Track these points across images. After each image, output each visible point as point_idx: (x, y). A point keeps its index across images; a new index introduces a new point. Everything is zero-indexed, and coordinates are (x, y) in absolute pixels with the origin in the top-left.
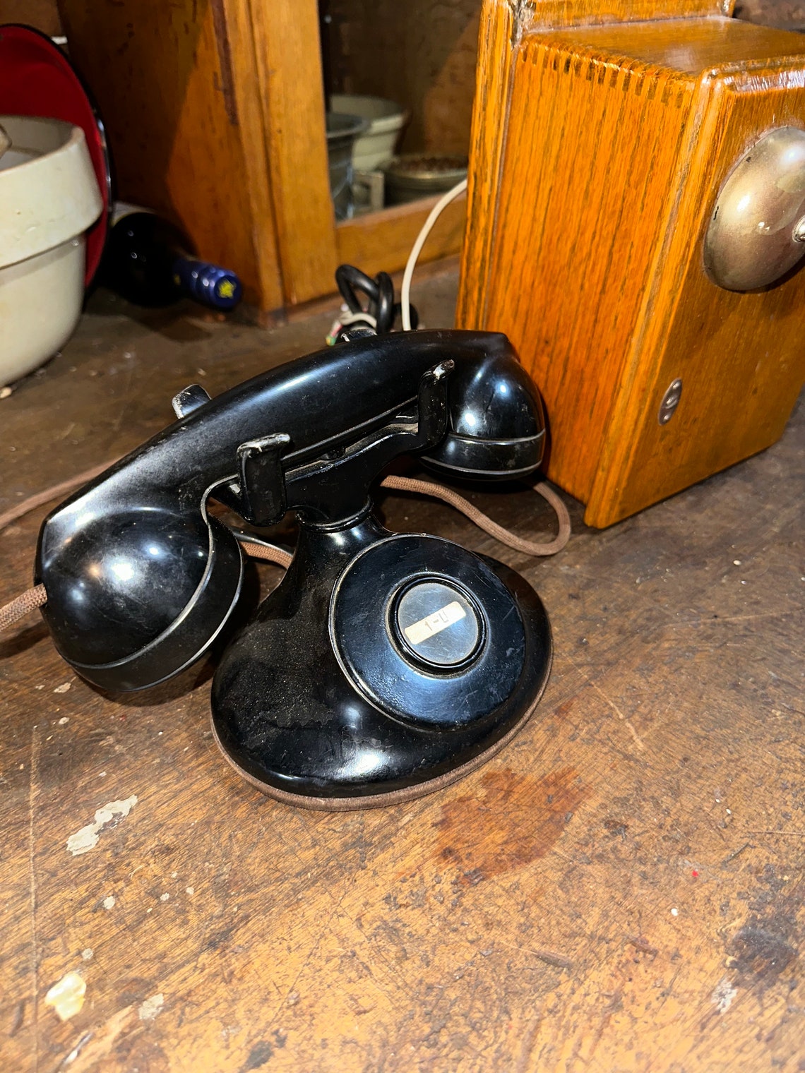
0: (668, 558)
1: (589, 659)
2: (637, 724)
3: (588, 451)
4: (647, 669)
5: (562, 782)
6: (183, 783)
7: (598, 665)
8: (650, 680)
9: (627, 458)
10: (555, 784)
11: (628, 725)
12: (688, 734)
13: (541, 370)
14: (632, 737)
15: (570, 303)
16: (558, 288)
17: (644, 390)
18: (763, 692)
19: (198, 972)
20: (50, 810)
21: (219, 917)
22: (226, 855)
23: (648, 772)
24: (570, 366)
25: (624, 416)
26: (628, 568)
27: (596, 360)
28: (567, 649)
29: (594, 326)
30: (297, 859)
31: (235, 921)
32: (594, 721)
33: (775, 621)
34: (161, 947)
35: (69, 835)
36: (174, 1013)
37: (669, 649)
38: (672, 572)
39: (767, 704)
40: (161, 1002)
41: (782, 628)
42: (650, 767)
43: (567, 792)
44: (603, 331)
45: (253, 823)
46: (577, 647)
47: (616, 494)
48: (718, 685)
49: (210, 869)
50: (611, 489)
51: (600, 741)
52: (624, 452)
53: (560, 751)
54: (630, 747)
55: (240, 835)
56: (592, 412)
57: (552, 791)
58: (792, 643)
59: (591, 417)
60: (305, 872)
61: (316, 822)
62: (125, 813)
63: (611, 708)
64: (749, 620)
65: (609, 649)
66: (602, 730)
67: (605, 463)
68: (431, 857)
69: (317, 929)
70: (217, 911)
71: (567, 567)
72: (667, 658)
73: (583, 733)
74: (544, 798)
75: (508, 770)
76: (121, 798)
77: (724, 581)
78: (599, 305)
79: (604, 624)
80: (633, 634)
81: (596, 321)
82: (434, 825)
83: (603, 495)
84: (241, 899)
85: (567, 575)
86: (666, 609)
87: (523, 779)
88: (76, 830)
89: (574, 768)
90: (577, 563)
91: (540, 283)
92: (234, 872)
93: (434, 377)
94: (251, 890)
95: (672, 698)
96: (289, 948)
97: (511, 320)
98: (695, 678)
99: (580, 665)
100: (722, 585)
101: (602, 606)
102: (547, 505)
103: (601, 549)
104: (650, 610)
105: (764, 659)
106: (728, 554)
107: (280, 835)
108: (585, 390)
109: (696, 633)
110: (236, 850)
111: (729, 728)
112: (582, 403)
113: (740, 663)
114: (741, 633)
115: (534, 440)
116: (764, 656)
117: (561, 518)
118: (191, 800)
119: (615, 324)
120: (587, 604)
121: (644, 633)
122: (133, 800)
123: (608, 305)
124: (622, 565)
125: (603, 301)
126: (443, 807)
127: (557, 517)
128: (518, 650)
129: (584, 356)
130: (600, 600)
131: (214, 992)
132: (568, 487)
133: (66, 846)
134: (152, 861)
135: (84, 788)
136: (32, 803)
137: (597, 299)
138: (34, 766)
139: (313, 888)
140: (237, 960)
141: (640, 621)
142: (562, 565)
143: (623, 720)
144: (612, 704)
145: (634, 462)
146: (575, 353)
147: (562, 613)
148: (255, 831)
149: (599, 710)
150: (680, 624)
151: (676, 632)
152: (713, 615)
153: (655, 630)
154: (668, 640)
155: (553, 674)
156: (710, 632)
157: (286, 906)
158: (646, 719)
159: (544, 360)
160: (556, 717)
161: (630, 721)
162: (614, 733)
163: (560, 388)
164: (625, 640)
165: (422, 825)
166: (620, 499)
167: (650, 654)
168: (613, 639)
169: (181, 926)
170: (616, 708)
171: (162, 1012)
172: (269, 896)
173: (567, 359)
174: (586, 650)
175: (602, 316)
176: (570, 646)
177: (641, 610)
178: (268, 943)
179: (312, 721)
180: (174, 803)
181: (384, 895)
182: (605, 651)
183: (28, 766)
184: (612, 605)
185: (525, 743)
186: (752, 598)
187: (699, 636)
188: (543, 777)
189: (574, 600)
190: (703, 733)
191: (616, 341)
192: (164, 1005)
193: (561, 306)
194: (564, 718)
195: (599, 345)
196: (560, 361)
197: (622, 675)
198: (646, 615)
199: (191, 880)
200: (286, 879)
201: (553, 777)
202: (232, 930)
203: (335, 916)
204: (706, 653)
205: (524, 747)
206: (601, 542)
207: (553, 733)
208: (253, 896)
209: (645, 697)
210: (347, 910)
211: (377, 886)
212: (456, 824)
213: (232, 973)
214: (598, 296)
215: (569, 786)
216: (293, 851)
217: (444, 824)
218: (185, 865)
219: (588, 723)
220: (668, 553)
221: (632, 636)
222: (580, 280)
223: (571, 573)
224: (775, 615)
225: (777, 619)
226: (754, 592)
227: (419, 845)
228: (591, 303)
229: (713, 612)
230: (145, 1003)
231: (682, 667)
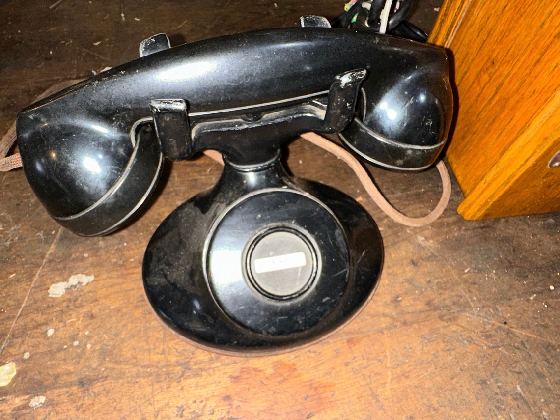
0: (501, 261)
1: (394, 314)
2: (396, 376)
3: (483, 162)
4: (429, 339)
5: (321, 390)
6: (120, 280)
7: (397, 321)
8: (426, 349)
9: (507, 183)
10: (316, 389)
11: (389, 373)
12: (425, 401)
13: (479, 84)
14: (385, 383)
15: (526, 36)
16: (522, 19)
17: (546, 139)
18: (502, 398)
19: (67, 395)
20: (53, 264)
21: (94, 369)
22: (117, 335)
23: (380, 413)
24: (500, 91)
25: (520, 152)
26: (466, 258)
27: (523, 95)
28: (384, 300)
29: (535, 65)
30: (148, 357)
31: (100, 376)
32: (368, 359)
33: (550, 348)
34: (59, 371)
35: (53, 283)
36: (45, 411)
37: (454, 332)
38: (496, 274)
39: (498, 408)
40: (43, 402)
41: (552, 356)
42: (384, 409)
43: (320, 399)
44: (540, 72)
45: (140, 323)
46: (392, 301)
47: (487, 202)
48: (471, 375)
49: (105, 339)
50: (484, 198)
51: (363, 375)
52: (507, 178)
53: (333, 368)
54: (380, 390)
55: (129, 327)
56: (500, 135)
57: (311, 392)
58: (552, 372)
59: (497, 139)
60: (147, 367)
61: (170, 340)
62: (84, 284)
63: (385, 356)
64: (530, 337)
65: (413, 313)
66: (369, 368)
67: (489, 178)
68: (218, 396)
69: (134, 405)
70: (94, 366)
71: (423, 238)
72: (448, 338)
73: (356, 364)
74: (304, 395)
75: (294, 364)
76: (87, 274)
77: (532, 298)
78: (548, 47)
79: (422, 293)
80: (437, 308)
81: (539, 61)
82: (231, 377)
83: (476, 200)
84: (109, 365)
85: (419, 245)
86: (473, 301)
87: (299, 375)
88: (58, 282)
89: (334, 385)
90: (432, 238)
91: (510, 9)
92: (114, 347)
93: (340, 82)
94: (116, 362)
95: (432, 369)
96: (115, 408)
97: (476, 34)
98: (458, 363)
99: (384, 315)
100: (528, 300)
101: (428, 279)
102: (440, 185)
103: (456, 234)
104: (461, 296)
105: (519, 373)
106: (549, 277)
107: (149, 337)
108: (502, 116)
109: (482, 329)
110: (123, 335)
111: (457, 412)
112: (496, 124)
113: (499, 367)
114: (516, 345)
115: (427, 150)
116: (522, 371)
117: (442, 200)
118: (118, 292)
119: (553, 70)
120: (419, 273)
121: (445, 312)
122: (91, 278)
123: (556, 51)
124: (463, 253)
125: (553, 45)
126: (242, 368)
127: (441, 197)
128: (333, 300)
129: (515, 88)
130: (430, 273)
131: (68, 410)
132: (460, 179)
133: (48, 289)
134: (81, 319)
135: (74, 260)
136: (47, 256)
137: (548, 42)
138: (59, 234)
139: (146, 379)
140: (89, 399)
141: (448, 302)
142: (422, 235)
143: (388, 368)
144: (388, 354)
145: (511, 187)
146: (510, 83)
147: (398, 272)
148: (138, 328)
149: (377, 354)
150: (475, 317)
151: (468, 322)
152: (505, 321)
153: (454, 313)
154: (458, 325)
155: (362, 313)
156: (493, 333)
157: (128, 382)
158: (403, 375)
159: (486, 77)
160: (346, 344)
161: (391, 371)
162: (376, 374)
163: (486, 105)
164: (427, 311)
165: (224, 373)
166: (488, 207)
167: (438, 329)
168: (421, 306)
169: (74, 364)
170: (389, 358)
171: (41, 407)
172: (123, 371)
173: (501, 84)
174: (396, 306)
175: (546, 59)
176: (388, 298)
177: (454, 294)
178: (107, 399)
179: (183, 287)
180: (110, 290)
181: (179, 405)
182: (408, 313)
183: (56, 233)
184: (436, 281)
185: (315, 352)
186: (544, 321)
187: (482, 332)
188: (312, 380)
189: (412, 265)
190: (436, 406)
191: (546, 86)
192: (43, 404)
193: (518, 35)
194: (350, 348)
195: (530, 84)
196: (495, 84)
197: (409, 335)
198: (455, 299)
199: (93, 341)
200: (137, 366)
201: (318, 384)
202: (96, 380)
203: (148, 403)
204: (480, 348)
205: (312, 355)
206: (460, 228)
207: (337, 354)
208: (116, 366)
209: (414, 359)
210: (155, 402)
211: (179, 397)
212: (242, 383)
213: (82, 405)
214: (552, 38)
215: (324, 395)
216: (149, 350)
217: (236, 379)
218: (94, 329)
219: (363, 359)
220: (504, 258)
221: (435, 310)
222: (543, 18)
223: (423, 244)
224: (553, 343)
225: (553, 346)
226: (549, 317)
227: (215, 385)
228: (543, 43)
229: (506, 318)
230: (36, 398)
231: (454, 350)
